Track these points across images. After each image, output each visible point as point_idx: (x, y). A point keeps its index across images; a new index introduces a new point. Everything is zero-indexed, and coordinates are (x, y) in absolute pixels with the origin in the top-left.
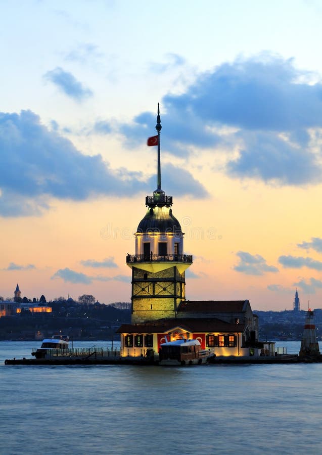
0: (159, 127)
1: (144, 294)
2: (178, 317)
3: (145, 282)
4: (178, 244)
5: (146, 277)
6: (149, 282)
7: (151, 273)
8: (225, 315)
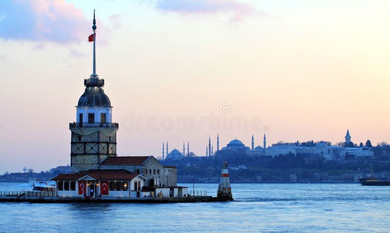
0: (94, 28)
1: (78, 152)
2: (100, 169)
3: (79, 143)
4: (105, 114)
5: (80, 140)
6: (82, 143)
7: (84, 136)
8: (131, 167)
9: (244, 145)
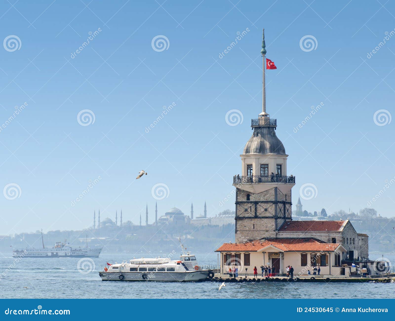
1: (247, 215)
2: (278, 237)
3: (248, 202)
4: (281, 165)
5: (248, 199)
6: (251, 202)
7: (254, 194)
8: (322, 234)
9: (183, 214)
